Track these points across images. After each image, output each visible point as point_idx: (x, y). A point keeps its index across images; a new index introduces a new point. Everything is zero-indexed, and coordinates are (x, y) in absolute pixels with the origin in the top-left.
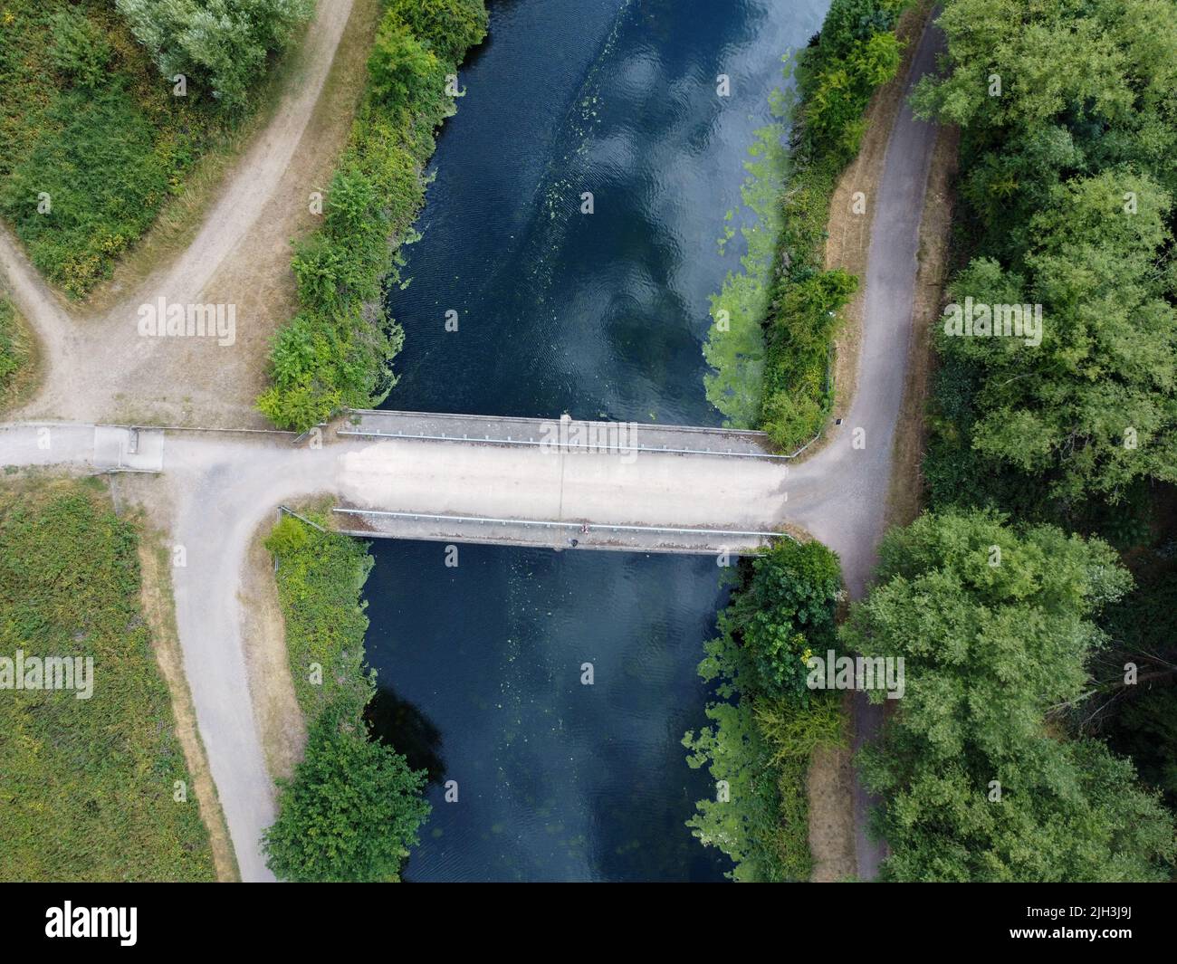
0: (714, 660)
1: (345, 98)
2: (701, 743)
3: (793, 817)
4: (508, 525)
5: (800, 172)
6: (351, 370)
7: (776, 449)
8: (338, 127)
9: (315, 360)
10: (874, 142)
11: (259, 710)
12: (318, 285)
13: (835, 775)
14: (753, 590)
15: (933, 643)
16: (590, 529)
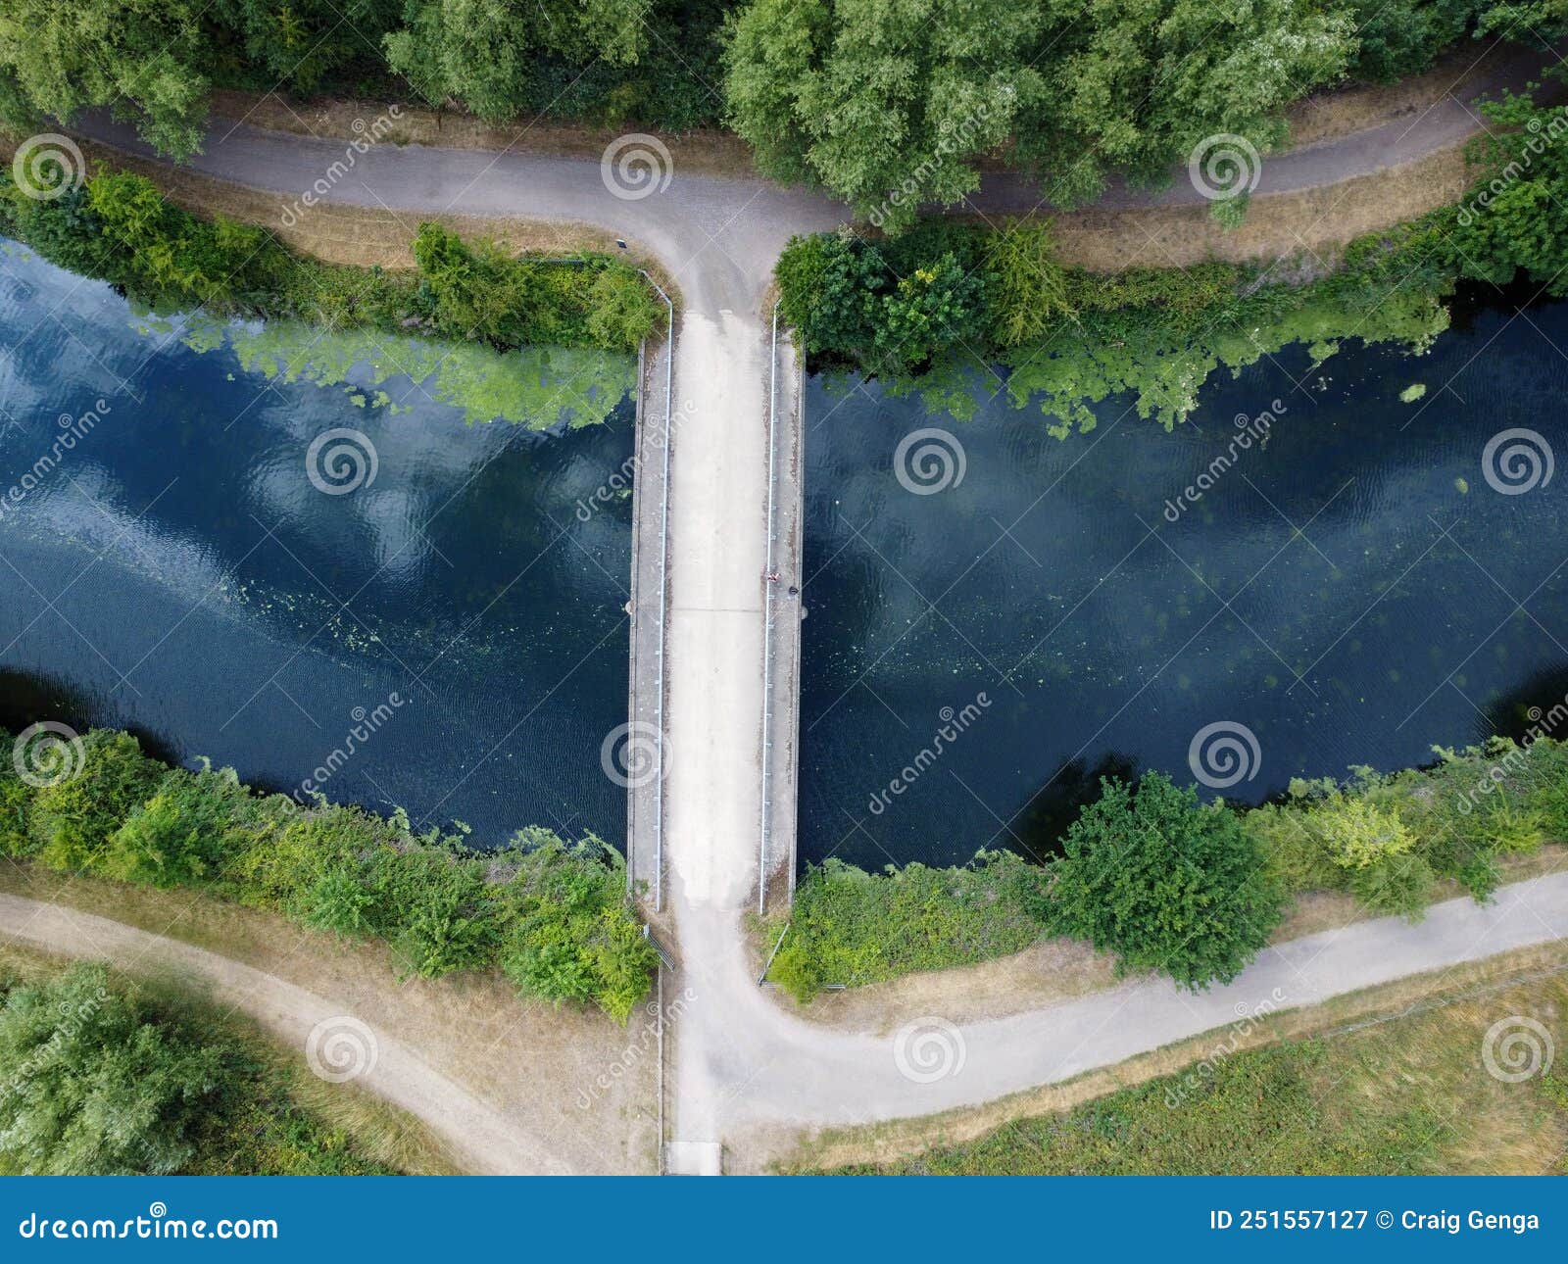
0: (951, 399)
1: (214, 918)
2: (1062, 414)
3: (1151, 290)
4: (772, 680)
5: (295, 306)
6: (575, 895)
7: (662, 326)
8: (253, 924)
9: (563, 944)
10: (251, 208)
11: (1032, 1003)
12: (460, 942)
13: (1096, 236)
14: (854, 351)
15: (889, 106)
16: (774, 571)
